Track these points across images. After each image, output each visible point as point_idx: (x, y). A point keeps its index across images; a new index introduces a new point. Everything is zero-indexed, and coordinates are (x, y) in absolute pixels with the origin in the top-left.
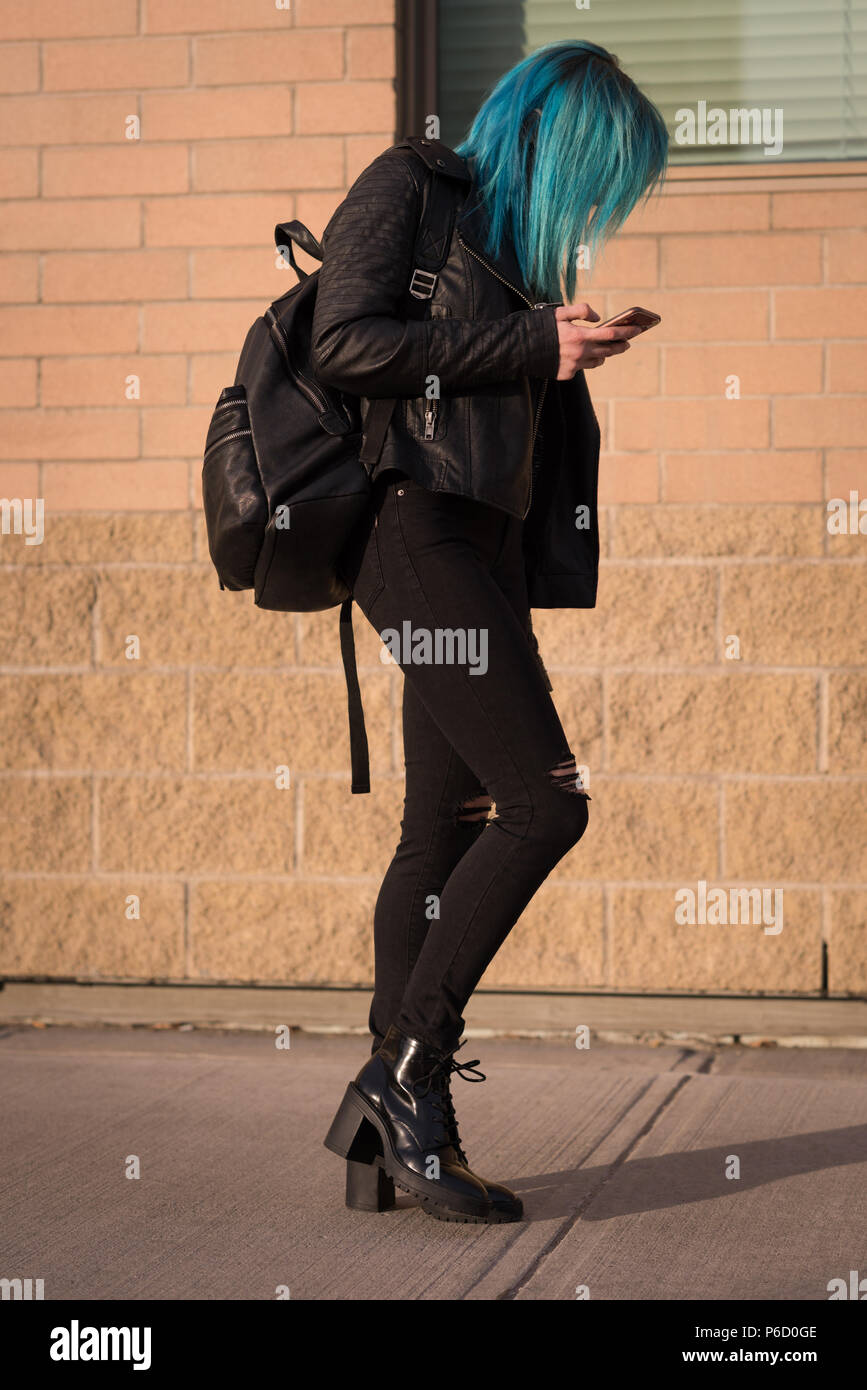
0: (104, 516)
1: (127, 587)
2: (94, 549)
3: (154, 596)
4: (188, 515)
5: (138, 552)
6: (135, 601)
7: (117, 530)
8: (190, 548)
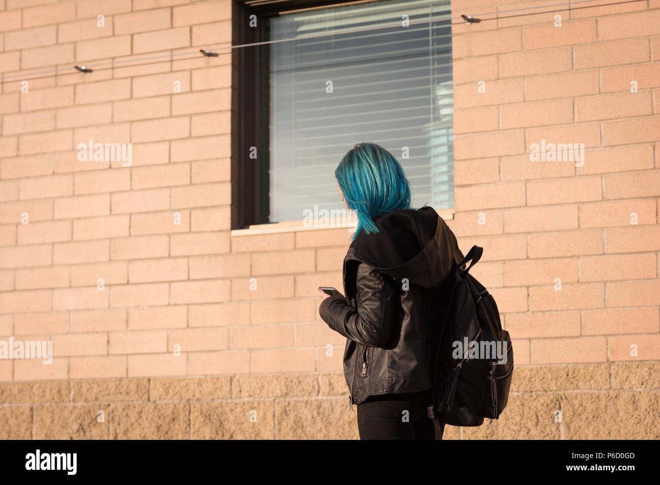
0: (564, 366)
1: (576, 402)
2: (559, 383)
3: (590, 407)
4: (607, 364)
5: (581, 385)
6: (581, 409)
7: (570, 374)
8: (608, 382)
